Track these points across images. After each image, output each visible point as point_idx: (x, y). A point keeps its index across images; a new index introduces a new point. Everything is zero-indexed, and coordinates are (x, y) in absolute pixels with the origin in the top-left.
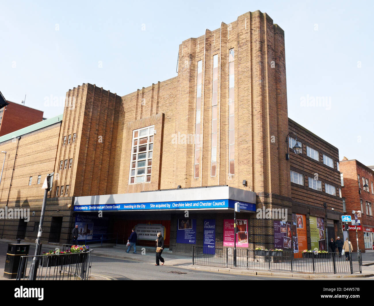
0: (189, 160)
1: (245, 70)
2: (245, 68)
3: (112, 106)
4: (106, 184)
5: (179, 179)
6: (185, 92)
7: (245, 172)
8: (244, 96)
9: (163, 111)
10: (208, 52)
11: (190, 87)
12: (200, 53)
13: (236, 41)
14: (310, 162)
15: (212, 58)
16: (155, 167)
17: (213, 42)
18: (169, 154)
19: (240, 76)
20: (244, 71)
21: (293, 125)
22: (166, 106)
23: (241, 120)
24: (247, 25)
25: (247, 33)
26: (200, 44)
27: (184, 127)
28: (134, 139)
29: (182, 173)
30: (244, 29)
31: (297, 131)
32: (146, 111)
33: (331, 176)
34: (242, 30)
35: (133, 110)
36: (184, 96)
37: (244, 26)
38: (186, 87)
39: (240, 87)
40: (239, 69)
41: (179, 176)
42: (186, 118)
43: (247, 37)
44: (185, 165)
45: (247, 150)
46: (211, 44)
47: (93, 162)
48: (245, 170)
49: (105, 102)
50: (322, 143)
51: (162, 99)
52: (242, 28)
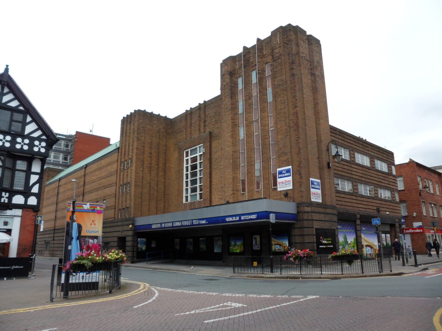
0: (235, 175)
1: (281, 83)
2: (280, 81)
4: (163, 204)
5: (227, 195)
6: (228, 110)
8: (281, 109)
9: (210, 129)
10: (247, 68)
11: (232, 104)
12: (239, 70)
13: (270, 55)
14: (360, 168)
15: (250, 73)
16: (206, 184)
17: (250, 58)
18: (217, 171)
19: (276, 90)
20: (280, 85)
21: (338, 133)
22: (212, 124)
23: (280, 133)
24: (280, 39)
25: (280, 47)
26: (238, 61)
27: (229, 143)
28: (185, 159)
29: (229, 189)
30: (277, 43)
31: (343, 138)
32: (195, 130)
33: (385, 180)
34: (275, 44)
35: (183, 131)
36: (227, 113)
37: (277, 41)
38: (228, 104)
39: (277, 100)
40: (275, 82)
41: (227, 192)
42: (230, 134)
43: (281, 51)
44: (231, 180)
46: (248, 60)
47: (149, 184)
50: (374, 148)
51: (209, 118)
52: (276, 43)
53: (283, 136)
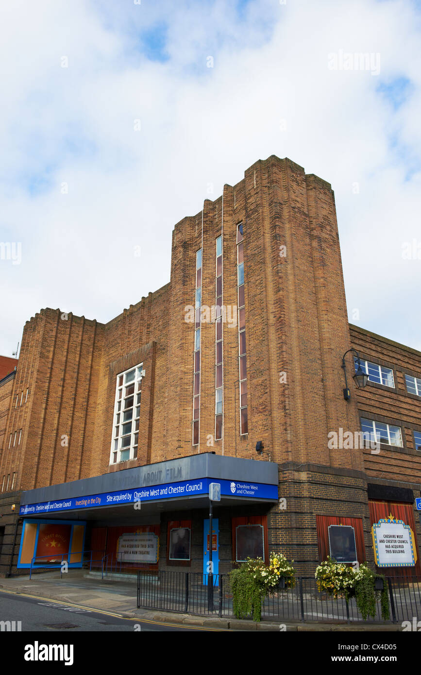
0: (184, 414)
1: (256, 252)
2: (255, 249)
3: (89, 340)
5: (170, 449)
6: (178, 303)
7: (260, 427)
8: (255, 296)
9: (155, 338)
10: (208, 233)
12: (199, 238)
13: (244, 209)
15: (213, 242)
16: (143, 431)
17: (215, 217)
18: (162, 407)
19: (249, 264)
20: (255, 254)
21: (369, 339)
22: (159, 330)
23: (253, 336)
24: (257, 182)
25: (257, 193)
26: (198, 224)
27: (176, 359)
28: (118, 388)
29: (174, 438)
30: (253, 188)
31: (379, 349)
32: (134, 341)
34: (249, 190)
35: (119, 343)
36: (177, 309)
37: (253, 184)
38: (179, 294)
39: (250, 280)
40: (249, 251)
41: (170, 444)
42: (179, 344)
43: (258, 199)
44: (177, 423)
45: (263, 387)
46: (212, 222)
48: (260, 422)
49: (76, 335)
51: (155, 319)
52: (251, 187)
53: (257, 342)
